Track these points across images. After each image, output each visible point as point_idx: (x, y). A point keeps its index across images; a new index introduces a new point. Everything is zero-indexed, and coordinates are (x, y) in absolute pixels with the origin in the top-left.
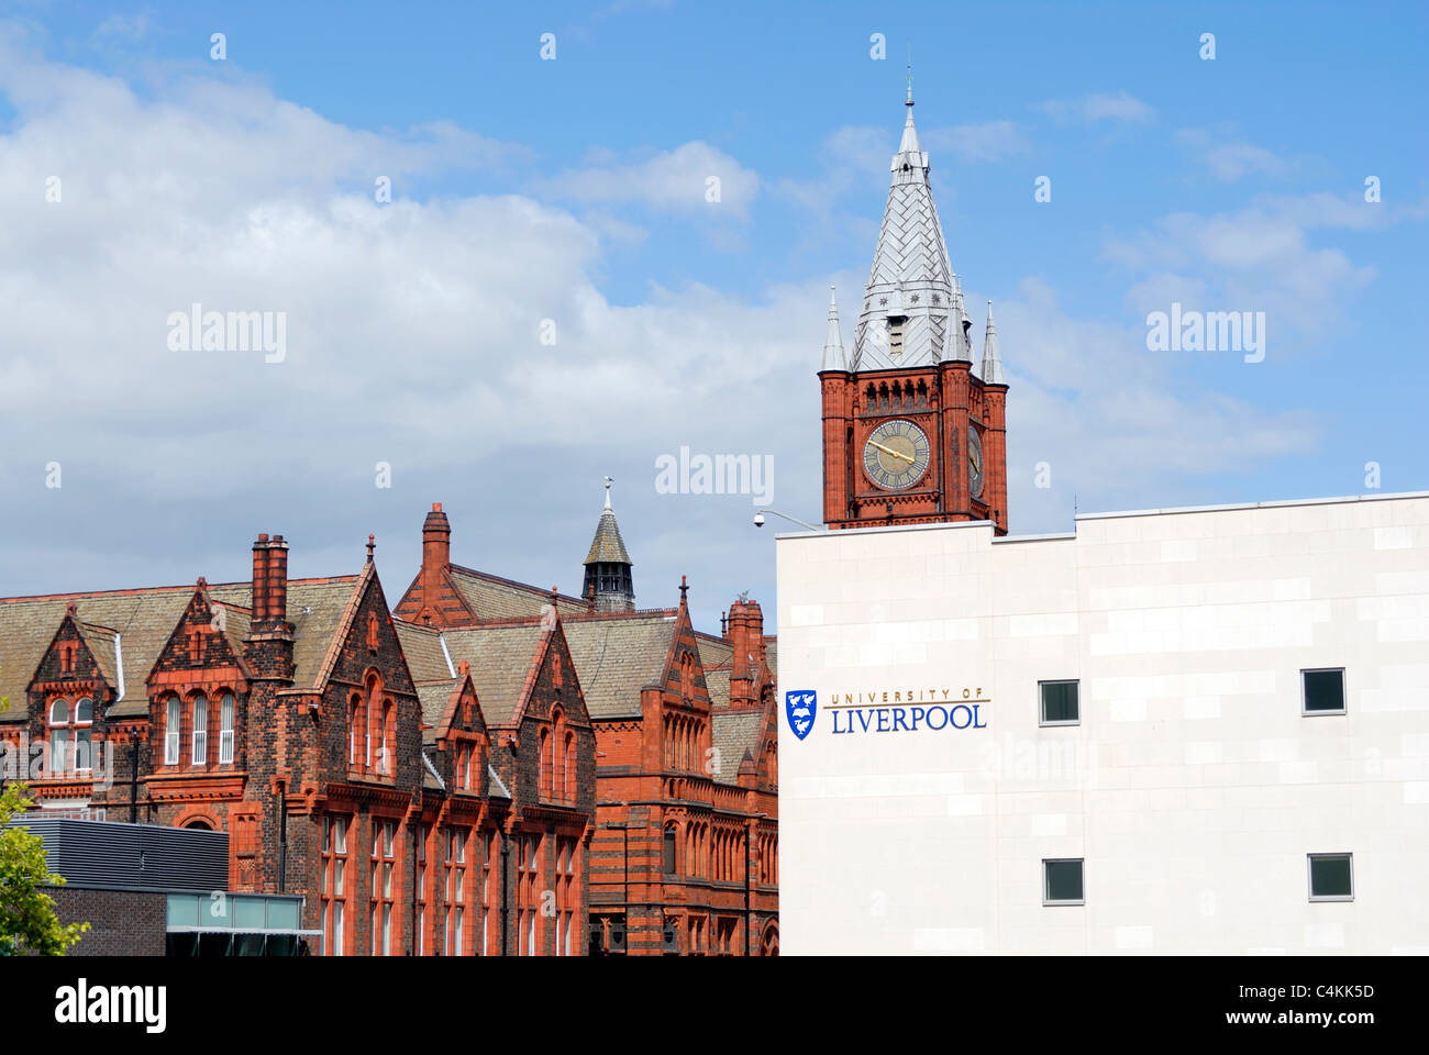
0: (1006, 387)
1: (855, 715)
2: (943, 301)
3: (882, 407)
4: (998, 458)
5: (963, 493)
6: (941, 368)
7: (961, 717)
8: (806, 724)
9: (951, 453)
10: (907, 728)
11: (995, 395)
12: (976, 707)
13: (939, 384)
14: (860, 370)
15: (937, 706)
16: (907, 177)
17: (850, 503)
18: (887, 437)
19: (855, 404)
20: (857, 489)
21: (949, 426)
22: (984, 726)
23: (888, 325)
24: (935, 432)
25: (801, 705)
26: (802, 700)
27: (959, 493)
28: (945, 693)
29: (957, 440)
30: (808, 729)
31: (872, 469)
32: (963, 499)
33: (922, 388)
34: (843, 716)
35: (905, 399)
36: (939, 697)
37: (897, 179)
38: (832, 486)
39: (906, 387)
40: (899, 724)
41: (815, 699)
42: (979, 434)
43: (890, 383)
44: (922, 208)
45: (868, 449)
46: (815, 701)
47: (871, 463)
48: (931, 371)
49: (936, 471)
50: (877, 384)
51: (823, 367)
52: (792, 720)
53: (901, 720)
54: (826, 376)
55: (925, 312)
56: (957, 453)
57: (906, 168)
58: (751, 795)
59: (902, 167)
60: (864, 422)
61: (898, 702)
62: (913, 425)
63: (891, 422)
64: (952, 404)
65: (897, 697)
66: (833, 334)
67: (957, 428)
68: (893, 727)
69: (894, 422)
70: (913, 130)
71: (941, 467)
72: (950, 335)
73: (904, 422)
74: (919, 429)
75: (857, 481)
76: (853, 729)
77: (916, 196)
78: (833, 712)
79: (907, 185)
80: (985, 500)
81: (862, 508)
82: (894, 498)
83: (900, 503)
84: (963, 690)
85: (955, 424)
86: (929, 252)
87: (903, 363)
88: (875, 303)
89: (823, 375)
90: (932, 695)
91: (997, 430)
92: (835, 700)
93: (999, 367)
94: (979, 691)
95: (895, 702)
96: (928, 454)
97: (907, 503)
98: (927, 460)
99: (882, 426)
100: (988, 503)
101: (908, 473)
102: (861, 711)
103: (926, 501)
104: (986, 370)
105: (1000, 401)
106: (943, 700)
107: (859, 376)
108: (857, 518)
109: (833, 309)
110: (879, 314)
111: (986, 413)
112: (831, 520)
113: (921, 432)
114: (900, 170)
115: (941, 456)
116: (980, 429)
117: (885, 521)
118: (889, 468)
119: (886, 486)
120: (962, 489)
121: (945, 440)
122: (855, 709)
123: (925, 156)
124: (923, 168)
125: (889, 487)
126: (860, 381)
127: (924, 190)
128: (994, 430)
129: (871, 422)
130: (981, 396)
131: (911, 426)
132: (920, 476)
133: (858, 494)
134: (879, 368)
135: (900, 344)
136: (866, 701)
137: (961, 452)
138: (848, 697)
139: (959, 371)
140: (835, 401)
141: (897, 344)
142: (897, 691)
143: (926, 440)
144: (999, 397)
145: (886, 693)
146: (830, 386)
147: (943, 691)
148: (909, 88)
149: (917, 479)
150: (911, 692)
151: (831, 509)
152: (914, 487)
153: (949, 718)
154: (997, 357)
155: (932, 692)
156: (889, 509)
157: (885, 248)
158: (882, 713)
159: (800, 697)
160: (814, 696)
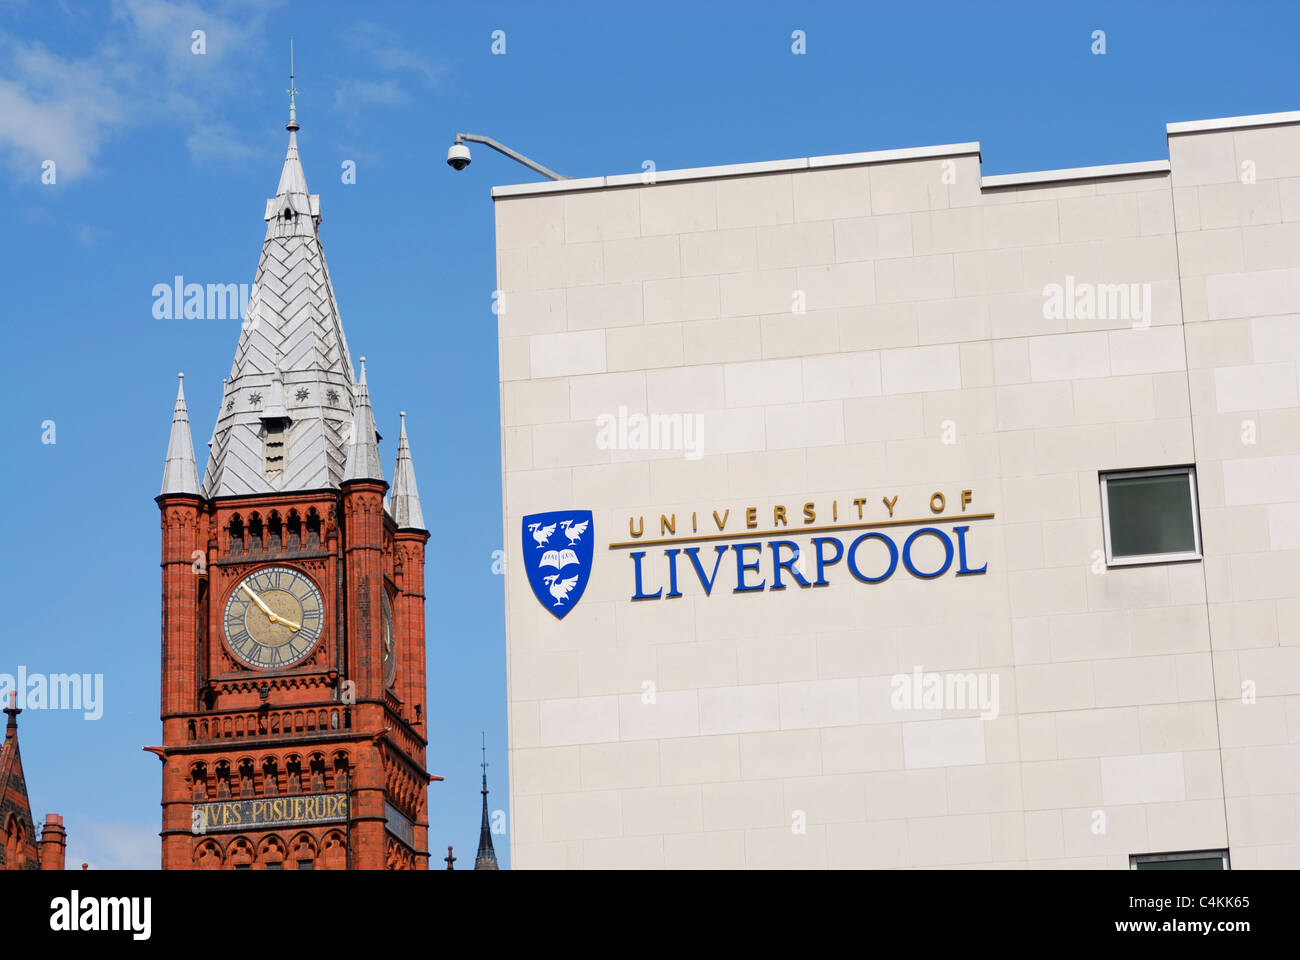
0: (425, 534)
1: (683, 561)
2: (343, 401)
3: (252, 549)
4: (414, 634)
5: (375, 673)
6: (342, 493)
7: (927, 554)
8: (569, 584)
9: (358, 614)
10: (802, 582)
11: (410, 545)
12: (961, 532)
13: (340, 514)
14: (224, 492)
15: (873, 532)
16: (289, 228)
17: (201, 692)
18: (258, 592)
19: (212, 544)
20: (212, 668)
21: (355, 574)
22: (982, 571)
23: (262, 431)
24: (333, 584)
25: (558, 542)
26: (559, 532)
27: (369, 672)
28: (889, 504)
29: (367, 595)
30: (575, 595)
31: (235, 638)
33: (314, 522)
34: (656, 567)
35: (288, 536)
36: (875, 513)
37: (274, 229)
38: (176, 663)
39: (289, 519)
40: (785, 575)
41: (590, 527)
42: (390, 596)
43: (264, 514)
44: (312, 271)
45: (233, 608)
46: (590, 529)
47: (235, 630)
48: (327, 495)
49: (333, 642)
50: (245, 515)
51: (165, 488)
52: (538, 577)
53: (790, 566)
54: (169, 501)
55: (318, 413)
56: (366, 613)
57: (288, 215)
59: (282, 213)
60: (226, 571)
61: (781, 527)
62: (299, 575)
63: (266, 571)
64: (359, 542)
65: (780, 517)
66: (181, 441)
67: (367, 578)
68: (771, 582)
69: (271, 570)
70: (298, 164)
71: (342, 635)
72: (357, 444)
73: (286, 570)
74: (308, 581)
75: (212, 656)
76: (679, 590)
77: (302, 253)
78: (633, 555)
79: (289, 238)
80: (397, 692)
81: (219, 697)
82: (269, 681)
83: (278, 689)
84: (930, 496)
85: (363, 571)
86: (322, 331)
87: (285, 486)
88: (242, 402)
89: (163, 501)
90: (860, 510)
91: (413, 595)
92: (637, 530)
93: (415, 505)
94: (967, 497)
95: (774, 529)
96: (322, 616)
97: (288, 688)
98: (321, 626)
99: (252, 576)
100: (402, 701)
101: (291, 646)
102: (698, 550)
103: (317, 686)
104: (398, 510)
105: (418, 554)
106: (886, 518)
107: (219, 504)
108: (214, 711)
109: (181, 405)
110: (247, 417)
111: (398, 569)
112: (172, 713)
113: (311, 584)
114: (279, 217)
115: (342, 619)
116: (392, 590)
117: (256, 714)
118: (263, 637)
119: (256, 664)
120: (373, 666)
121: (348, 594)
122: (682, 547)
123: (315, 201)
124: (313, 217)
125: (261, 665)
126: (219, 511)
127: (314, 247)
128: (408, 595)
129: (235, 570)
130: (391, 545)
131: (296, 576)
132: (308, 649)
133: (214, 675)
134: (248, 492)
135: (280, 458)
136: (709, 528)
137: (372, 613)
138: (665, 522)
139: (372, 495)
140: (182, 538)
141: (276, 459)
142: (779, 504)
143: (319, 597)
144: (416, 547)
145: (754, 511)
146: (175, 516)
147: (885, 501)
148: (293, 107)
149: (305, 653)
150: (811, 506)
151: (174, 696)
152: (300, 665)
153: (901, 557)
154: (413, 491)
155: (860, 502)
156: (264, 696)
157: (257, 325)
158: (746, 552)
159: (555, 526)
160: (586, 523)
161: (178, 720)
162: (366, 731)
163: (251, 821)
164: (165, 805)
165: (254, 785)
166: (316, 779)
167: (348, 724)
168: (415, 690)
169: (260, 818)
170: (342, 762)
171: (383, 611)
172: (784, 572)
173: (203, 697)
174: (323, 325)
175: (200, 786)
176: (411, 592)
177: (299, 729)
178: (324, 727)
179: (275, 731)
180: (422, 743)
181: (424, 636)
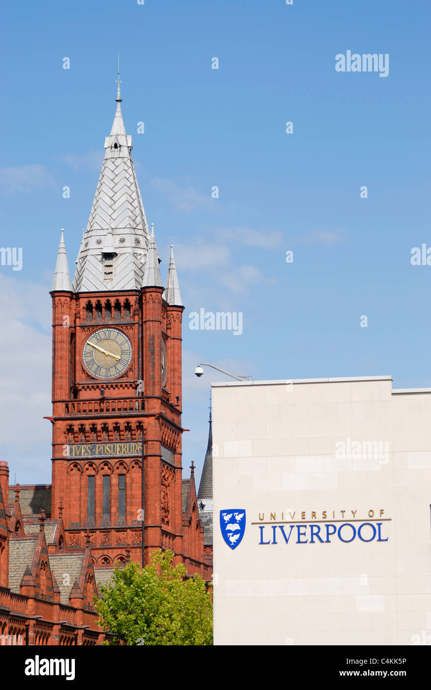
0: (182, 308)
1: (278, 530)
2: (143, 244)
3: (97, 318)
4: (176, 358)
5: (157, 383)
6: (142, 293)
7: (367, 532)
8: (237, 537)
9: (149, 353)
10: (321, 541)
11: (175, 313)
12: (379, 525)
13: (140, 302)
14: (83, 290)
15: (347, 523)
16: (116, 153)
17: (71, 388)
18: (99, 341)
19: (77, 316)
20: (77, 378)
21: (148, 333)
22: (387, 540)
23: (102, 259)
24: (136, 337)
25: (233, 521)
26: (233, 517)
27: (154, 383)
28: (354, 513)
29: (153, 344)
30: (239, 541)
31: (88, 363)
32: (157, 387)
33: (127, 306)
34: (268, 530)
35: (114, 313)
36: (348, 516)
37: (109, 154)
38: (59, 375)
39: (115, 304)
40: (315, 538)
42: (164, 341)
43: (103, 301)
44: (128, 176)
45: (86, 349)
46: (244, 518)
47: (89, 359)
48: (134, 293)
49: (136, 366)
50: (94, 301)
51: (55, 287)
52: (225, 533)
53: (317, 534)
54: (56, 294)
55: (130, 250)
56: (153, 353)
57: (116, 146)
58: (30, 602)
59: (113, 145)
60: (84, 329)
61: (314, 520)
62: (120, 332)
63: (103, 330)
64: (150, 318)
65: (314, 516)
66: (62, 264)
67: (153, 335)
68: (310, 540)
69: (106, 329)
70: (121, 119)
71: (140, 363)
72: (149, 268)
73: (113, 330)
74: (124, 336)
75: (77, 372)
76: (276, 541)
77: (123, 166)
78: (260, 527)
79: (116, 158)
80: (168, 389)
81: (80, 392)
82: (105, 385)
83: (109, 389)
84: (368, 511)
85: (152, 332)
86: (132, 207)
87: (113, 288)
88: (92, 244)
89: (54, 294)
90: (343, 514)
91: (176, 339)
92: (262, 518)
93: (177, 293)
94: (382, 512)
95: (312, 520)
96: (131, 353)
97: (114, 389)
98: (130, 358)
99: (97, 332)
100: (170, 392)
101: (116, 367)
102: (283, 526)
103: (128, 388)
104: (169, 295)
105: (179, 318)
106: (353, 519)
107: (81, 295)
108: (78, 399)
109: (62, 245)
110: (95, 251)
111: (169, 326)
112: (57, 400)
113: (126, 337)
114: (112, 147)
115: (140, 355)
116: (165, 337)
117: (98, 402)
118: (102, 363)
119: (99, 376)
120: (156, 380)
121: (144, 343)
122: (278, 525)
123: (130, 138)
124: (128, 147)
125: (101, 377)
126: (81, 299)
127: (129, 163)
128: (173, 339)
129: (88, 329)
130: (165, 314)
131: (118, 333)
132: (124, 370)
133: (78, 381)
134: (95, 290)
135: (111, 273)
136: (288, 518)
137: (156, 354)
138: (272, 515)
139: (156, 294)
140: (62, 313)
141: (109, 273)
142: (314, 511)
143: (129, 344)
144: (178, 314)
145: (304, 513)
146: (59, 302)
147: (352, 512)
148: (119, 89)
149: (122, 371)
150: (325, 512)
151: (58, 392)
152: (120, 378)
153: (357, 533)
154: (176, 286)
155: (343, 512)
156: (102, 393)
157: (100, 203)
158: (301, 528)
159: (232, 514)
160: (243, 514)
161: (60, 403)
162: (152, 412)
163: (95, 454)
164: (54, 445)
165: (97, 437)
166: (127, 434)
167: (143, 408)
168: (176, 386)
169: (100, 453)
170: (140, 427)
171: (161, 349)
172: (315, 537)
173: (72, 391)
174: (133, 204)
175: (71, 436)
176: (175, 337)
177: (119, 410)
178: (131, 409)
179: (108, 410)
180: (179, 413)
181: (181, 359)
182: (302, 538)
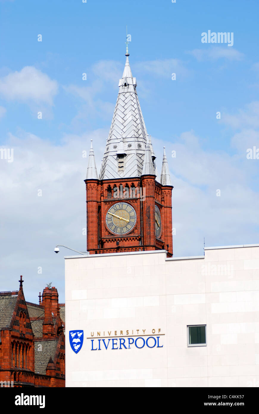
0: (171, 187)
1: (102, 342)
2: (143, 147)
4: (168, 220)
5: (152, 236)
6: (142, 178)
7: (151, 342)
8: (79, 346)
9: (147, 218)
10: (126, 348)
11: (167, 191)
12: (158, 338)
13: (141, 184)
14: (105, 178)
15: (140, 337)
16: (126, 89)
17: (99, 241)
18: (116, 210)
19: (102, 195)
20: (103, 234)
22: (162, 347)
23: (117, 158)
24: (139, 208)
25: (76, 337)
26: (77, 335)
27: (150, 236)
28: (144, 331)
29: (149, 212)
30: (80, 349)
31: (109, 225)
32: (152, 239)
34: (96, 342)
36: (141, 333)
37: (121, 90)
38: (91, 233)
40: (122, 345)
42: (159, 209)
43: (118, 185)
44: (133, 104)
45: (108, 216)
46: (83, 335)
47: (109, 222)
48: (137, 179)
49: (139, 226)
50: (112, 185)
51: (87, 176)
52: (72, 344)
53: (123, 344)
54: (88, 182)
55: (135, 152)
56: (149, 218)
57: (125, 85)
58: (52, 379)
59: (124, 84)
60: (106, 203)
61: (122, 335)
62: (129, 205)
63: (118, 203)
64: (147, 195)
65: (121, 333)
66: (92, 162)
67: (149, 206)
68: (119, 347)
69: (120, 203)
70: (129, 67)
71: (142, 224)
72: (146, 163)
73: (125, 203)
74: (131, 207)
75: (102, 231)
76: (101, 349)
77: (130, 98)
78: (92, 340)
79: (126, 93)
80: (162, 239)
81: (105, 244)
82: (120, 239)
83: (123, 241)
84: (152, 329)
85: (148, 204)
86: (136, 124)
87: (124, 176)
88: (111, 148)
90: (138, 332)
91: (168, 207)
92: (92, 335)
93: (168, 177)
94: (160, 330)
95: (120, 336)
96: (136, 218)
97: (126, 241)
98: (136, 221)
99: (114, 205)
100: (164, 242)
101: (127, 227)
102: (104, 340)
103: (135, 240)
104: (163, 179)
105: (169, 194)
106: (143, 334)
107: (104, 182)
108: (103, 249)
109: (92, 150)
110: (113, 153)
111: (163, 199)
112: (90, 249)
113: (132, 208)
114: (123, 86)
115: (142, 219)
116: (160, 206)
117: (116, 249)
118: (118, 225)
119: (116, 233)
120: (151, 234)
121: (144, 212)
122: (101, 339)
123: (134, 79)
124: (134, 85)
125: (117, 233)
126: (104, 184)
127: (134, 95)
128: (166, 207)
129: (109, 203)
130: (160, 191)
131: (128, 205)
132: (132, 228)
133: (103, 237)
134: (113, 178)
135: (123, 167)
136: (107, 335)
137: (151, 218)
138: (98, 333)
139: (150, 179)
140: (92, 193)
141: (121, 167)
142: (121, 330)
143: (135, 212)
144: (169, 191)
145: (116, 331)
146: (90, 186)
147: (143, 330)
148: (127, 48)
149: (131, 230)
150: (128, 331)
151: (91, 244)
152: (129, 234)
153: (146, 343)
154: (167, 173)
155: (138, 330)
156: (118, 244)
157: (116, 122)
158: (114, 340)
159: (76, 333)
160: (82, 333)
161: (92, 251)
168: (169, 238)
173: (100, 243)
174: (136, 122)
180: (171, 255)
181: (172, 220)
182: (115, 346)
